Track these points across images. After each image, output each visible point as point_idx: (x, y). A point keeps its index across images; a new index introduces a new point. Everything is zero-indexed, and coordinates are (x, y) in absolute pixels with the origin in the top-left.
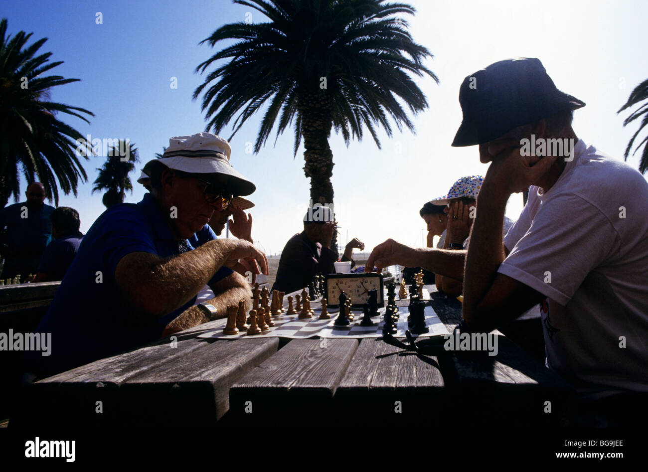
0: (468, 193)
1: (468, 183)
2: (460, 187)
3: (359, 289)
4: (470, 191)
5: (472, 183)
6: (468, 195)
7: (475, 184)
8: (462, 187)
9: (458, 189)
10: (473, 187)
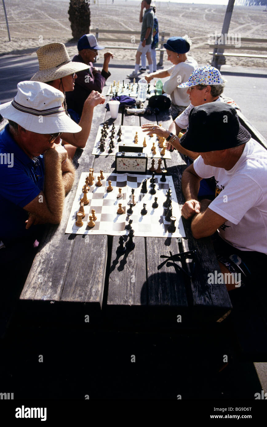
0: (202, 82)
1: (202, 75)
2: (197, 77)
3: (134, 163)
4: (203, 80)
5: (205, 74)
6: (202, 83)
7: (206, 74)
8: (198, 77)
9: (196, 78)
10: (205, 77)
